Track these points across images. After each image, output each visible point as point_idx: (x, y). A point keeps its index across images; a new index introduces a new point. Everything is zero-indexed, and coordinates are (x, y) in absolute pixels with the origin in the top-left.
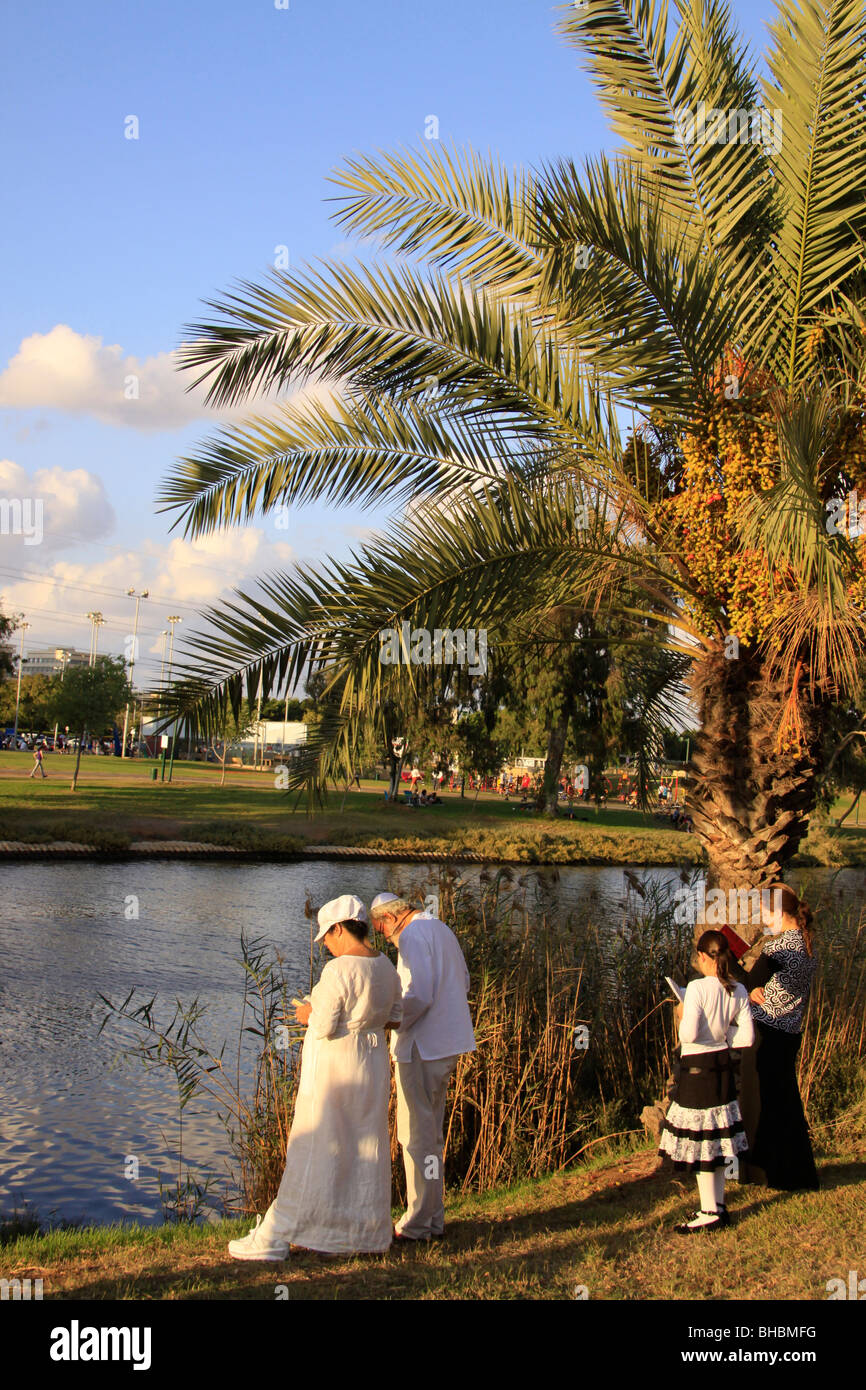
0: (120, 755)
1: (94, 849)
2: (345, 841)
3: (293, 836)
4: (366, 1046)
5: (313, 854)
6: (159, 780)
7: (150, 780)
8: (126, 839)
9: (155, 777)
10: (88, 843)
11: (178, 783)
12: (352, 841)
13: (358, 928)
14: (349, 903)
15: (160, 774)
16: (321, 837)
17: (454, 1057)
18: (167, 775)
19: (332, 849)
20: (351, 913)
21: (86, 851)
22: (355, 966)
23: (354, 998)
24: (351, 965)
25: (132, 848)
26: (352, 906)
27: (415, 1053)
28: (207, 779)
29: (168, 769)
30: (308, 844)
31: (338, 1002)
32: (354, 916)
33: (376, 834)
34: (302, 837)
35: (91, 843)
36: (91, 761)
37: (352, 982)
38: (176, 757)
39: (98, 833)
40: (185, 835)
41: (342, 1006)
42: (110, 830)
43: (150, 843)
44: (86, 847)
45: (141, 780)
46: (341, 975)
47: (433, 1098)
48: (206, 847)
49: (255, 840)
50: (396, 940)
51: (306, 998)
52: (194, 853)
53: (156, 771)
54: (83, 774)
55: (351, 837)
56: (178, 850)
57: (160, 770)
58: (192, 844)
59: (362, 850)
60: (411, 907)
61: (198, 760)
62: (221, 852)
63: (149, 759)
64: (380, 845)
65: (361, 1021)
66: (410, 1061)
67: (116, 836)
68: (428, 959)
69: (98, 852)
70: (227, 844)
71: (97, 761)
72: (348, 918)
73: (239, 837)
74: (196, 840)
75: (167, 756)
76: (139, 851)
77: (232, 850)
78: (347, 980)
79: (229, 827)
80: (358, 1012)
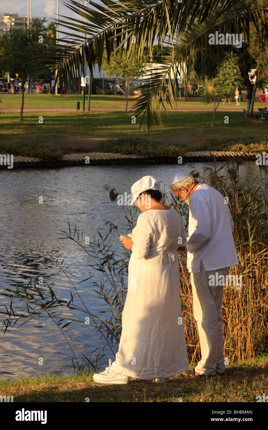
0: (54, 93)
1: (38, 160)
2: (216, 147)
3: (177, 145)
4: (168, 261)
5: (192, 157)
6: (81, 109)
7: (75, 110)
8: (59, 152)
9: (79, 108)
10: (34, 157)
11: (94, 111)
12: (220, 147)
13: (155, 194)
14: (148, 179)
15: (81, 105)
16: (197, 145)
17: (226, 268)
18: (87, 106)
19: (207, 154)
20: (150, 186)
21: (33, 162)
22: (157, 215)
23: (158, 235)
24: (154, 215)
25: (64, 159)
26: (150, 181)
27: (202, 267)
28: (115, 107)
29: (87, 102)
30: (188, 151)
31: (149, 236)
32: (152, 187)
33: (236, 141)
34: (184, 146)
35: (36, 156)
36: (34, 98)
37: (156, 225)
38: (94, 92)
39: (40, 149)
40: (101, 147)
41: (151, 239)
42: (48, 147)
43: (77, 155)
44: (33, 159)
45: (69, 110)
46: (149, 221)
47: (215, 294)
48: (116, 156)
49: (150, 149)
50: (187, 202)
51: (129, 235)
52: (107, 160)
53: (79, 103)
54: (27, 108)
55: (220, 144)
56: (97, 159)
57: (81, 102)
58: (106, 154)
59: (228, 153)
60: (195, 182)
61: (110, 94)
62: (127, 159)
63: (75, 95)
64: (241, 149)
65: (163, 247)
66: (199, 271)
67: (52, 151)
68: (207, 211)
69: (41, 162)
70: (131, 153)
71: (38, 98)
72: (148, 188)
73: (139, 147)
74: (108, 151)
75: (86, 93)
76: (70, 161)
77: (135, 157)
78: (153, 224)
79: (131, 141)
80: (161, 242)
